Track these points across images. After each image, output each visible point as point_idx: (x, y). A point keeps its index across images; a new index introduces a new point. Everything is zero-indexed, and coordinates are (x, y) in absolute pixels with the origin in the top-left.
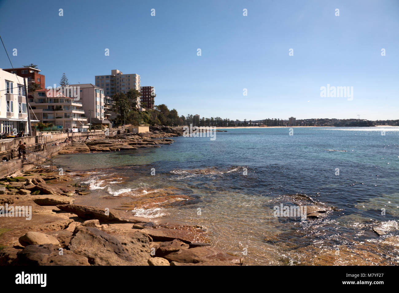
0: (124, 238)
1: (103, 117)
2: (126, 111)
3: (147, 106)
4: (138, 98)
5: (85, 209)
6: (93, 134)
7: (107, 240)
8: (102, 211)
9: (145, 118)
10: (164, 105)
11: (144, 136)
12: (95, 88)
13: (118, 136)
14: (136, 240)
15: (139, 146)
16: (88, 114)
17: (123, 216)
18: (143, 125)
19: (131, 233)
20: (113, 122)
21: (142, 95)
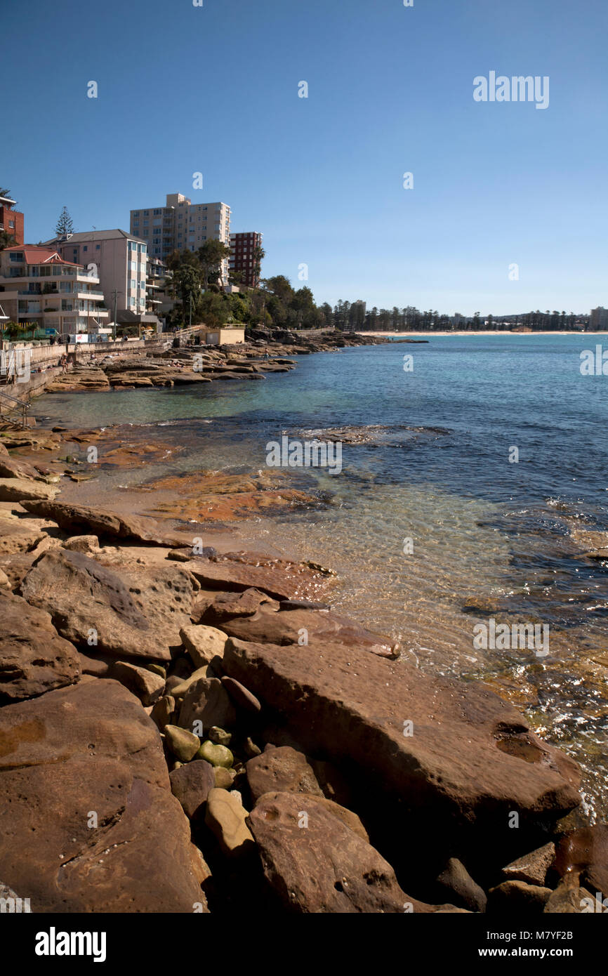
0: (137, 579)
1: (143, 308)
2: (195, 292)
3: (244, 281)
4: (223, 260)
5: (73, 512)
6: (119, 347)
7: (99, 581)
8: (106, 517)
9: (237, 310)
10: (282, 276)
11: (232, 352)
12: (128, 240)
13: (175, 352)
14: (162, 584)
15: (217, 375)
16: (111, 299)
17: (151, 531)
18: (231, 327)
19: (154, 569)
20: (164, 320)
21: (233, 254)
